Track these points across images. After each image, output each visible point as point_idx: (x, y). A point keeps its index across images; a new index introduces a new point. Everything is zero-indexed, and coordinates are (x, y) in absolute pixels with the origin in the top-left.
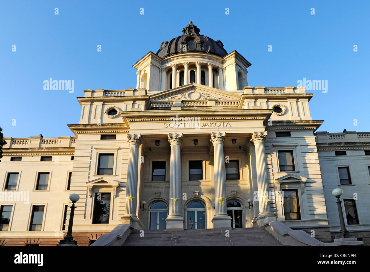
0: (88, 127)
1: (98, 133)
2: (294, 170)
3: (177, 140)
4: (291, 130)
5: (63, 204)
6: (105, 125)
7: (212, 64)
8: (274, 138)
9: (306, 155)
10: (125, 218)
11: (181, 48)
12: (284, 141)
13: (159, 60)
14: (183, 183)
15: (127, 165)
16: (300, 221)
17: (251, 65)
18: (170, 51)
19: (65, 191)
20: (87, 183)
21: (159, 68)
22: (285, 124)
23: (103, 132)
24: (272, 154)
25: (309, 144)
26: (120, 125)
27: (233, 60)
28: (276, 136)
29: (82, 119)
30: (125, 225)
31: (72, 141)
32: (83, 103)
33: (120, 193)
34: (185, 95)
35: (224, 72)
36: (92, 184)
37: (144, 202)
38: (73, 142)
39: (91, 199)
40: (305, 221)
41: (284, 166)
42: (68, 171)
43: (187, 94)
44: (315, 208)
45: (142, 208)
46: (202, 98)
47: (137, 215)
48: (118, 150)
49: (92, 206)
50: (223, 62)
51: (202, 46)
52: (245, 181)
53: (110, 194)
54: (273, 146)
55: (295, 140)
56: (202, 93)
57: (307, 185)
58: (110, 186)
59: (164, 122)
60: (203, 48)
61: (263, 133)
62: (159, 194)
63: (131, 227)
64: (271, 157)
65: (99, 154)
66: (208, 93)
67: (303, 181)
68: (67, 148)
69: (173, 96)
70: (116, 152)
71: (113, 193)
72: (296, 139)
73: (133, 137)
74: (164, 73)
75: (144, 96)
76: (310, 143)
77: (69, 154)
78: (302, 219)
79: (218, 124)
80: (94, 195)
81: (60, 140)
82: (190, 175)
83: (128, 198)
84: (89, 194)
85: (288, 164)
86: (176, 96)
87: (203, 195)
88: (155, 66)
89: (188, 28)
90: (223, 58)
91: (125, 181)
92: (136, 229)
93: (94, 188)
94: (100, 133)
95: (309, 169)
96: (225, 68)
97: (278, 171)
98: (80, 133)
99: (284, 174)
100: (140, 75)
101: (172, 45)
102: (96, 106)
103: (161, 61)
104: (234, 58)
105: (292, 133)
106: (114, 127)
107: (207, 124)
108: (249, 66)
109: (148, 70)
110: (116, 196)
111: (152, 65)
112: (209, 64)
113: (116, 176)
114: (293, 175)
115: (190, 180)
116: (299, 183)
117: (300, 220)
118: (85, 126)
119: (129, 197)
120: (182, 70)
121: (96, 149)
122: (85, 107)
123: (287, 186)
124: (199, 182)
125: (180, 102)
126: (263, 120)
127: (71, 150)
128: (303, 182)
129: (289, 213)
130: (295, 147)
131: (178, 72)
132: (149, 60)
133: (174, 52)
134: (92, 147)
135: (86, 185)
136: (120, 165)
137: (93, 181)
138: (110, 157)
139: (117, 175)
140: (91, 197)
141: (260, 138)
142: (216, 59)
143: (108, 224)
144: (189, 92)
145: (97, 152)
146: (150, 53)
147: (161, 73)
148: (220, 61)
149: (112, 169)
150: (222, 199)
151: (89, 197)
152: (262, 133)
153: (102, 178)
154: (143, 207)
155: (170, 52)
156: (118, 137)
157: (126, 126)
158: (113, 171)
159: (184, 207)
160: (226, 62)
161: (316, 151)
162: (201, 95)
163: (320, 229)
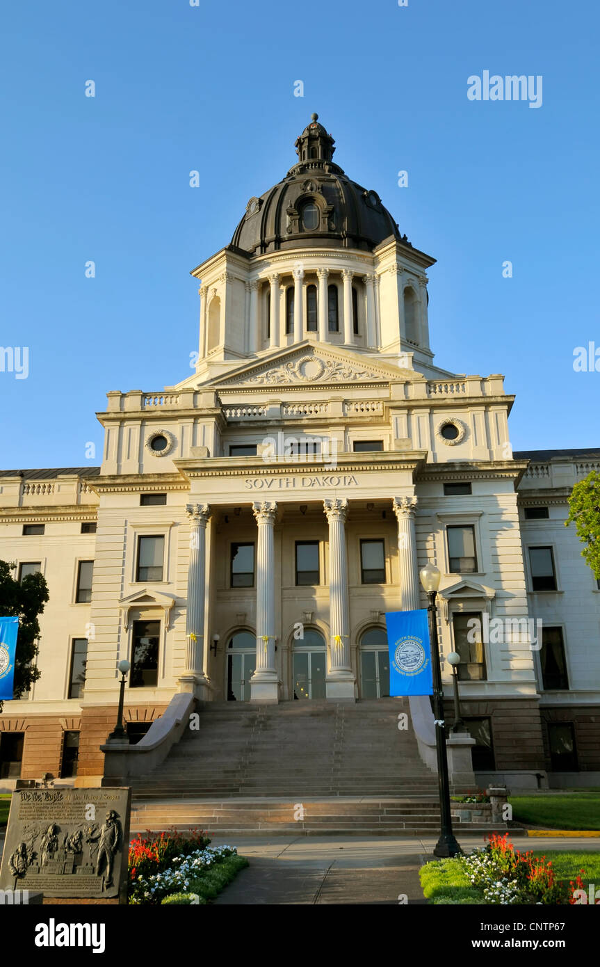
0: (118, 481)
1: (136, 490)
2: (476, 570)
3: (268, 515)
4: (471, 479)
5: (68, 637)
6: (148, 476)
7: (351, 272)
8: (442, 498)
9: (498, 536)
10: (185, 680)
11: (287, 226)
12: (458, 505)
13: (243, 262)
14: (285, 592)
15: (187, 569)
16: (484, 684)
17: (435, 261)
18: (265, 236)
19: (71, 605)
20: (120, 601)
21: (244, 282)
22: (457, 469)
23: (143, 490)
24: (436, 535)
25: (504, 512)
26: (173, 477)
27: (392, 261)
28: (445, 495)
29: (107, 459)
30: (185, 695)
31: (82, 485)
32: (106, 423)
33: (175, 621)
34: (292, 368)
35: (377, 287)
36: (128, 604)
37: (217, 637)
38: (82, 489)
39: (127, 634)
40: (492, 684)
41: (458, 558)
42: (76, 559)
43: (298, 363)
44: (510, 655)
45: (213, 650)
46: (325, 373)
47: (205, 670)
48: (171, 527)
49: (128, 650)
50: (375, 263)
51: (332, 220)
52: (395, 586)
53: (158, 622)
54: (439, 517)
55: (479, 503)
56: (325, 361)
57: (498, 603)
58: (159, 607)
59: (245, 478)
60: (333, 226)
61: (411, 499)
62: (242, 618)
63: (195, 699)
64: (434, 540)
65: (139, 536)
66: (338, 361)
67: (488, 595)
68: (73, 506)
69: (270, 371)
70: (168, 533)
71: (164, 620)
72: (481, 499)
73: (195, 509)
74: (255, 294)
75: (213, 409)
76: (506, 509)
77: (77, 520)
78: (489, 680)
79: (335, 481)
80: (132, 626)
81: (59, 486)
82: (297, 573)
83: (189, 636)
84: (123, 625)
85: (466, 556)
86: (276, 369)
87: (320, 618)
88: (236, 278)
89: (306, 140)
90: (374, 254)
91: (184, 594)
92: (203, 701)
93: (132, 610)
94: (140, 490)
95: (502, 568)
96: (379, 276)
97: (447, 572)
98: (103, 492)
99: (456, 580)
100: (206, 297)
101: (269, 212)
102: (130, 429)
103: (248, 264)
104: (394, 256)
105: (473, 486)
106: (162, 480)
107: (316, 481)
108: (432, 264)
109: (221, 289)
110: (169, 628)
111: (230, 278)
112: (344, 270)
113: (169, 583)
114: (473, 581)
115: (297, 584)
116: (481, 599)
117: (483, 682)
118: (114, 479)
119: (191, 636)
120: (290, 284)
121: (134, 526)
122: (111, 431)
123: (461, 605)
124: (313, 588)
125: (279, 406)
126: (412, 471)
127: (82, 511)
128: (488, 598)
129: (466, 664)
130: (477, 518)
131: (282, 291)
132: (222, 268)
133: (274, 239)
134: (126, 521)
135: (118, 605)
136: (175, 560)
137: (130, 597)
138: (158, 541)
139: (170, 581)
140: (127, 629)
141: (405, 510)
142: (358, 256)
143: (156, 688)
144: (301, 360)
145: (135, 533)
146: (224, 252)
147: (248, 293)
148: (366, 259)
149: (162, 567)
150: (341, 637)
151: (123, 630)
152: (409, 499)
153: (144, 591)
154: (215, 648)
155: (266, 239)
156: (170, 498)
157: (183, 479)
158: (162, 573)
159: (288, 644)
160: (380, 263)
161: (517, 526)
162: (323, 367)
163: (520, 703)
